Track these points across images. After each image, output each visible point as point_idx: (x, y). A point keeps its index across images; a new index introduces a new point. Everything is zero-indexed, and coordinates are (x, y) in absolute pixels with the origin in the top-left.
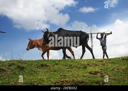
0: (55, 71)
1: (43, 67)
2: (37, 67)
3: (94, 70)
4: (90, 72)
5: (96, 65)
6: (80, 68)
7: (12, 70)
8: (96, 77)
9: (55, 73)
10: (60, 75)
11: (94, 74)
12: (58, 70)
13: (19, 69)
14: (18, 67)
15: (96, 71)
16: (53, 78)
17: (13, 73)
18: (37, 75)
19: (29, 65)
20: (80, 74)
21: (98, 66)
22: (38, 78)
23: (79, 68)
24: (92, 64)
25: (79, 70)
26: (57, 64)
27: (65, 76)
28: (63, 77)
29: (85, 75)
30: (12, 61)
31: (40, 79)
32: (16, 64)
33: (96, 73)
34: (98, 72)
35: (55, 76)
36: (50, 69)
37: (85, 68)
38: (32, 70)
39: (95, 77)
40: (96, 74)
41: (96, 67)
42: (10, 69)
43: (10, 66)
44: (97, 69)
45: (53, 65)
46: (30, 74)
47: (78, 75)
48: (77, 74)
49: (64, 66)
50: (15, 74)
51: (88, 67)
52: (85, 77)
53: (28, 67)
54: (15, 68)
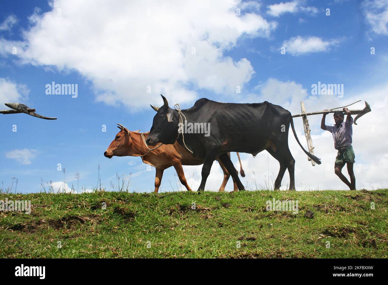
0: (221, 225)
1: (185, 213)
2: (171, 214)
3: (337, 224)
4: (327, 231)
5: (343, 209)
6: (295, 217)
7: (100, 221)
8: (346, 245)
9: (223, 230)
10: (239, 237)
11: (339, 237)
12: (229, 222)
13: (119, 217)
14: (118, 211)
15: (345, 225)
16: (219, 246)
17: (104, 228)
18: (171, 236)
19: (146, 207)
20: (296, 236)
21: (349, 211)
22: (174, 246)
23: (291, 216)
24: (331, 204)
25: (290, 221)
26: (225, 205)
27: (253, 239)
28: (246, 242)
29: (312, 237)
30: (100, 194)
31: (181, 247)
32: (110, 203)
33: (344, 233)
34: (351, 231)
35: (223, 239)
36: (207, 218)
37: (310, 216)
38: (155, 221)
39: (341, 244)
40: (343, 236)
41: (344, 215)
42: (96, 216)
43: (94, 208)
44: (345, 221)
45: (214, 208)
46: (150, 232)
47: (290, 238)
48: (286, 236)
49: (246, 211)
50: (109, 230)
51: (319, 213)
52: (312, 243)
53: (143, 212)
54: (107, 214)
